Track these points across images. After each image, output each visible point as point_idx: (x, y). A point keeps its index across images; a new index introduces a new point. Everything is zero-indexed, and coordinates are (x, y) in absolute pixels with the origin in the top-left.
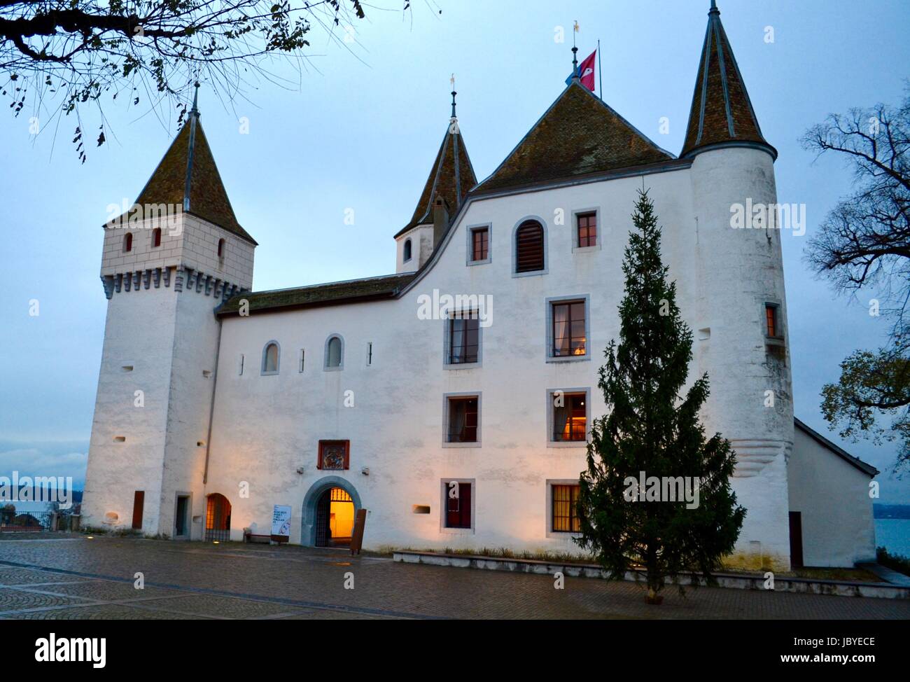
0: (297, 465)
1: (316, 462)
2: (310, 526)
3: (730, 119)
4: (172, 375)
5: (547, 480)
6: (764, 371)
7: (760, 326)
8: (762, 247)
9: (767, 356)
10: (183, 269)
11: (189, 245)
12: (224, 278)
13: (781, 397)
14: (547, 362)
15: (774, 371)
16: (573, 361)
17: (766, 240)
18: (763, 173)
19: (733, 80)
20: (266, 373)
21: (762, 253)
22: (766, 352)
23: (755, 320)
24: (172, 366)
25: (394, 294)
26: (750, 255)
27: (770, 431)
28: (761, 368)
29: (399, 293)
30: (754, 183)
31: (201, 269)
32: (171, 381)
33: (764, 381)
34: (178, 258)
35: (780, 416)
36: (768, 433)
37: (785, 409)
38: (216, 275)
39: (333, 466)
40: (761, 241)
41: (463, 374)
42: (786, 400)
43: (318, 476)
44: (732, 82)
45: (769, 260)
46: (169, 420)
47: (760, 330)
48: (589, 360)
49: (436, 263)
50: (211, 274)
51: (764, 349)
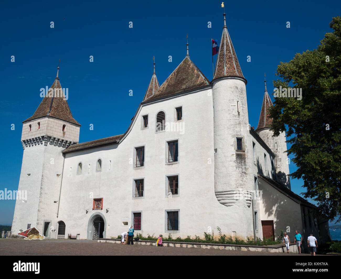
0: (87, 208)
1: (92, 207)
2: (90, 232)
3: (225, 68)
4: (42, 176)
5: (165, 210)
6: (235, 164)
7: (234, 147)
8: (235, 116)
9: (236, 158)
10: (47, 137)
11: (49, 128)
12: (65, 139)
13: (242, 174)
14: (165, 165)
15: (239, 163)
16: (174, 164)
17: (237, 113)
18: (237, 88)
19: (229, 53)
20: (78, 174)
21: (235, 118)
22: (236, 156)
23: (232, 144)
24: (43, 173)
25: (117, 142)
26: (230, 119)
27: (237, 187)
28: (234, 163)
29: (119, 141)
30: (233, 92)
31: (55, 136)
32: (42, 179)
33: (235, 168)
34: (45, 133)
35: (241, 181)
36: (236, 188)
37: (244, 179)
38: (61, 138)
39: (98, 208)
40: (235, 114)
41: (139, 171)
42: (245, 175)
43: (93, 213)
44: (228, 54)
45: (238, 121)
46: (41, 193)
47: (233, 148)
48: (179, 163)
49: (131, 129)
50: (59, 138)
51: (235, 155)
